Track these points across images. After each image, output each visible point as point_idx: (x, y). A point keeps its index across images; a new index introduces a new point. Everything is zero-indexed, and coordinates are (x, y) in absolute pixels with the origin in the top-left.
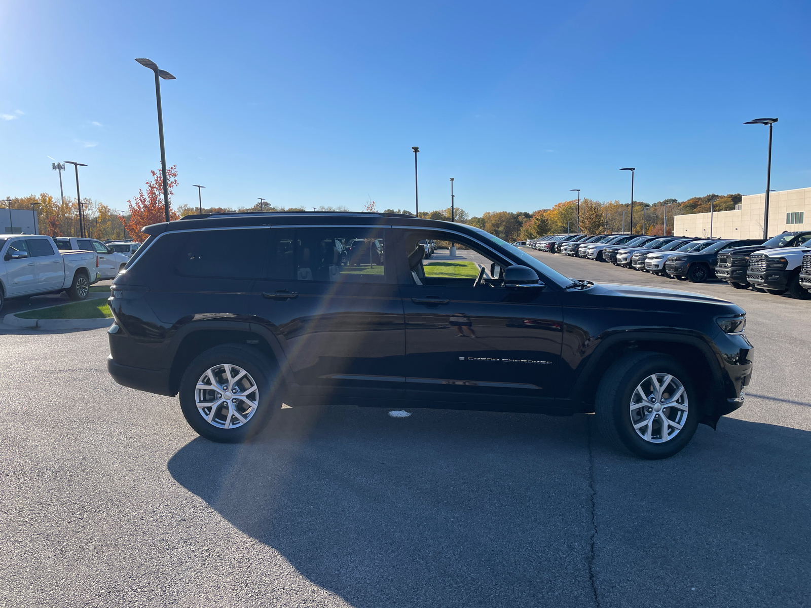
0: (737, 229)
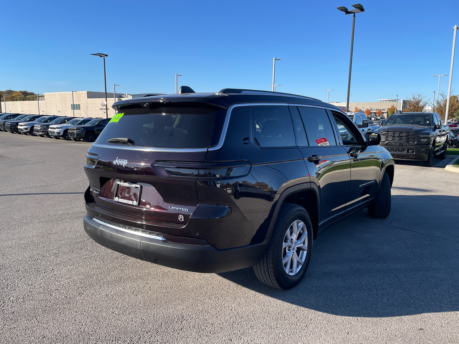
0: (59, 112)
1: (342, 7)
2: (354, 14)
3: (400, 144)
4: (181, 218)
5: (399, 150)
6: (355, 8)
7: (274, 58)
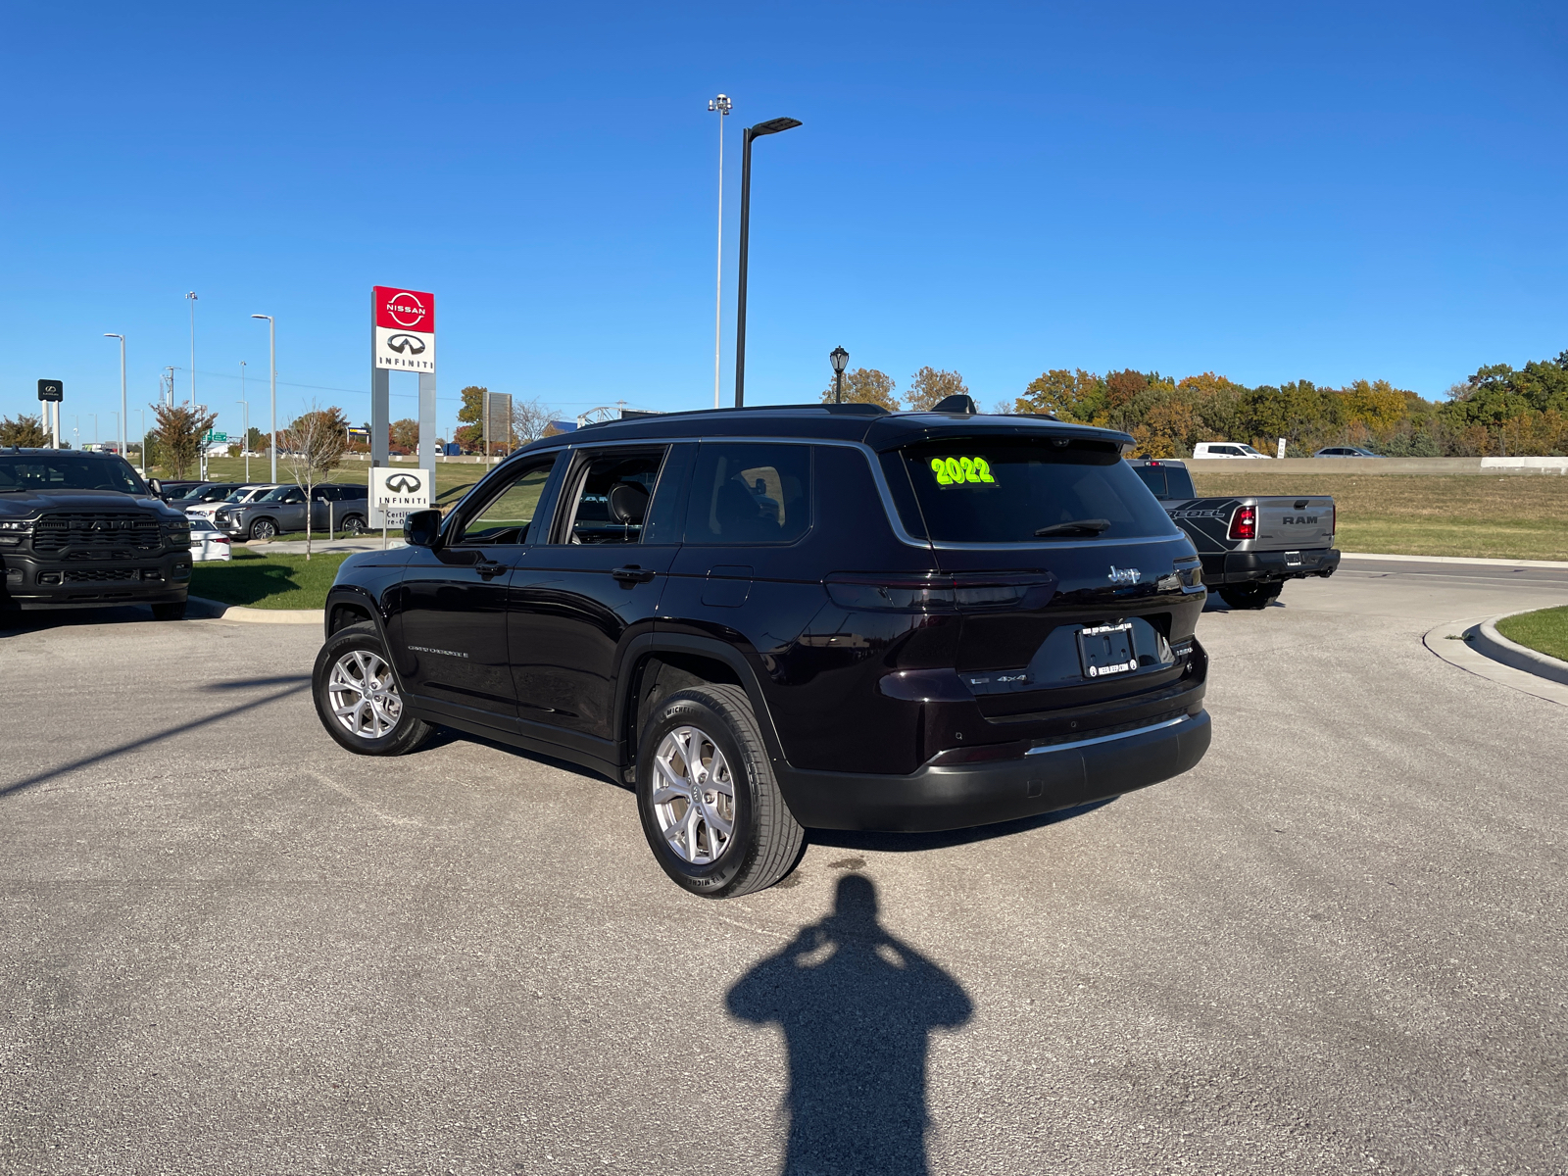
3: (113, 556)
5: (112, 575)
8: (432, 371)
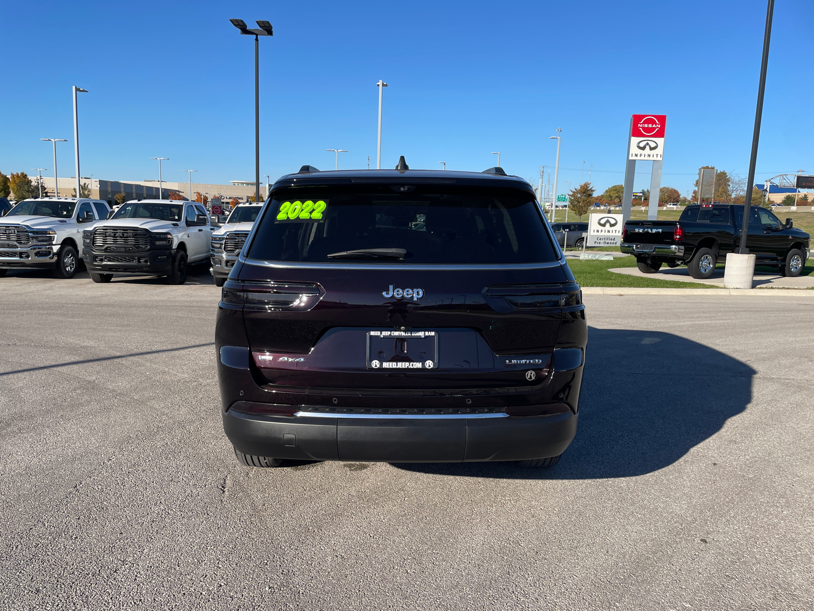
1: (239, 20)
2: (257, 37)
4: (531, 376)
6: (260, 27)
7: (74, 87)
8: (661, 159)
